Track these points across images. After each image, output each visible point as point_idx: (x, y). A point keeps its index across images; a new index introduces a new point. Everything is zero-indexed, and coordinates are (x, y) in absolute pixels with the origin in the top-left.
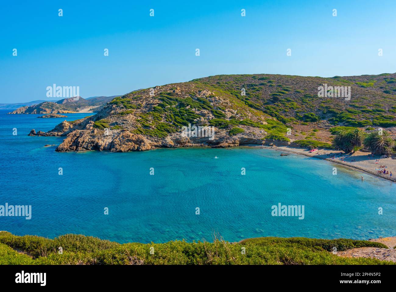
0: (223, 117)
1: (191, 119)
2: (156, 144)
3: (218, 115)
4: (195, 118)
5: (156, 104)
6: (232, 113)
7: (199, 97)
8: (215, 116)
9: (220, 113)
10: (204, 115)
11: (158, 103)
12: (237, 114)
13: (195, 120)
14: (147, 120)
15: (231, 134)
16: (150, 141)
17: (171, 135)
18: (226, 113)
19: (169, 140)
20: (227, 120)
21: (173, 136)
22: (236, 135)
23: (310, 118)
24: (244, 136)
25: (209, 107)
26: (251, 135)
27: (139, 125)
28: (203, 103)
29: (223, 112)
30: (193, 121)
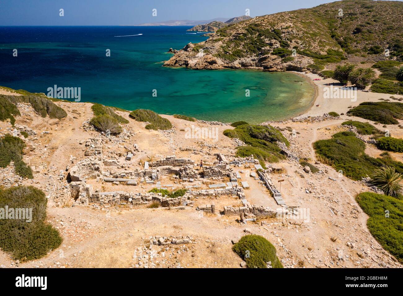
0: (287, 46)
1: (260, 47)
2: (226, 65)
3: (284, 45)
4: (262, 47)
5: (241, 34)
6: (297, 44)
7: (276, 28)
8: (281, 45)
9: (285, 43)
10: (271, 45)
11: (243, 33)
12: (301, 45)
13: (262, 48)
14: (229, 47)
15: (283, 62)
16: (223, 63)
17: (240, 60)
18: (292, 43)
19: (236, 63)
20: (289, 50)
21: (241, 60)
22: (286, 62)
23: (374, 50)
24: (292, 64)
25: (280, 37)
26: (297, 63)
27: (221, 50)
28: (276, 34)
29: (289, 42)
30: (261, 49)
